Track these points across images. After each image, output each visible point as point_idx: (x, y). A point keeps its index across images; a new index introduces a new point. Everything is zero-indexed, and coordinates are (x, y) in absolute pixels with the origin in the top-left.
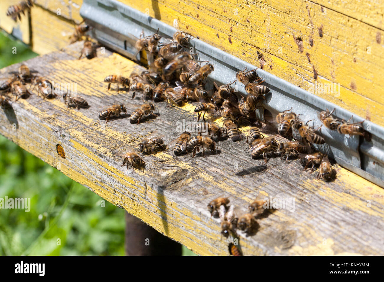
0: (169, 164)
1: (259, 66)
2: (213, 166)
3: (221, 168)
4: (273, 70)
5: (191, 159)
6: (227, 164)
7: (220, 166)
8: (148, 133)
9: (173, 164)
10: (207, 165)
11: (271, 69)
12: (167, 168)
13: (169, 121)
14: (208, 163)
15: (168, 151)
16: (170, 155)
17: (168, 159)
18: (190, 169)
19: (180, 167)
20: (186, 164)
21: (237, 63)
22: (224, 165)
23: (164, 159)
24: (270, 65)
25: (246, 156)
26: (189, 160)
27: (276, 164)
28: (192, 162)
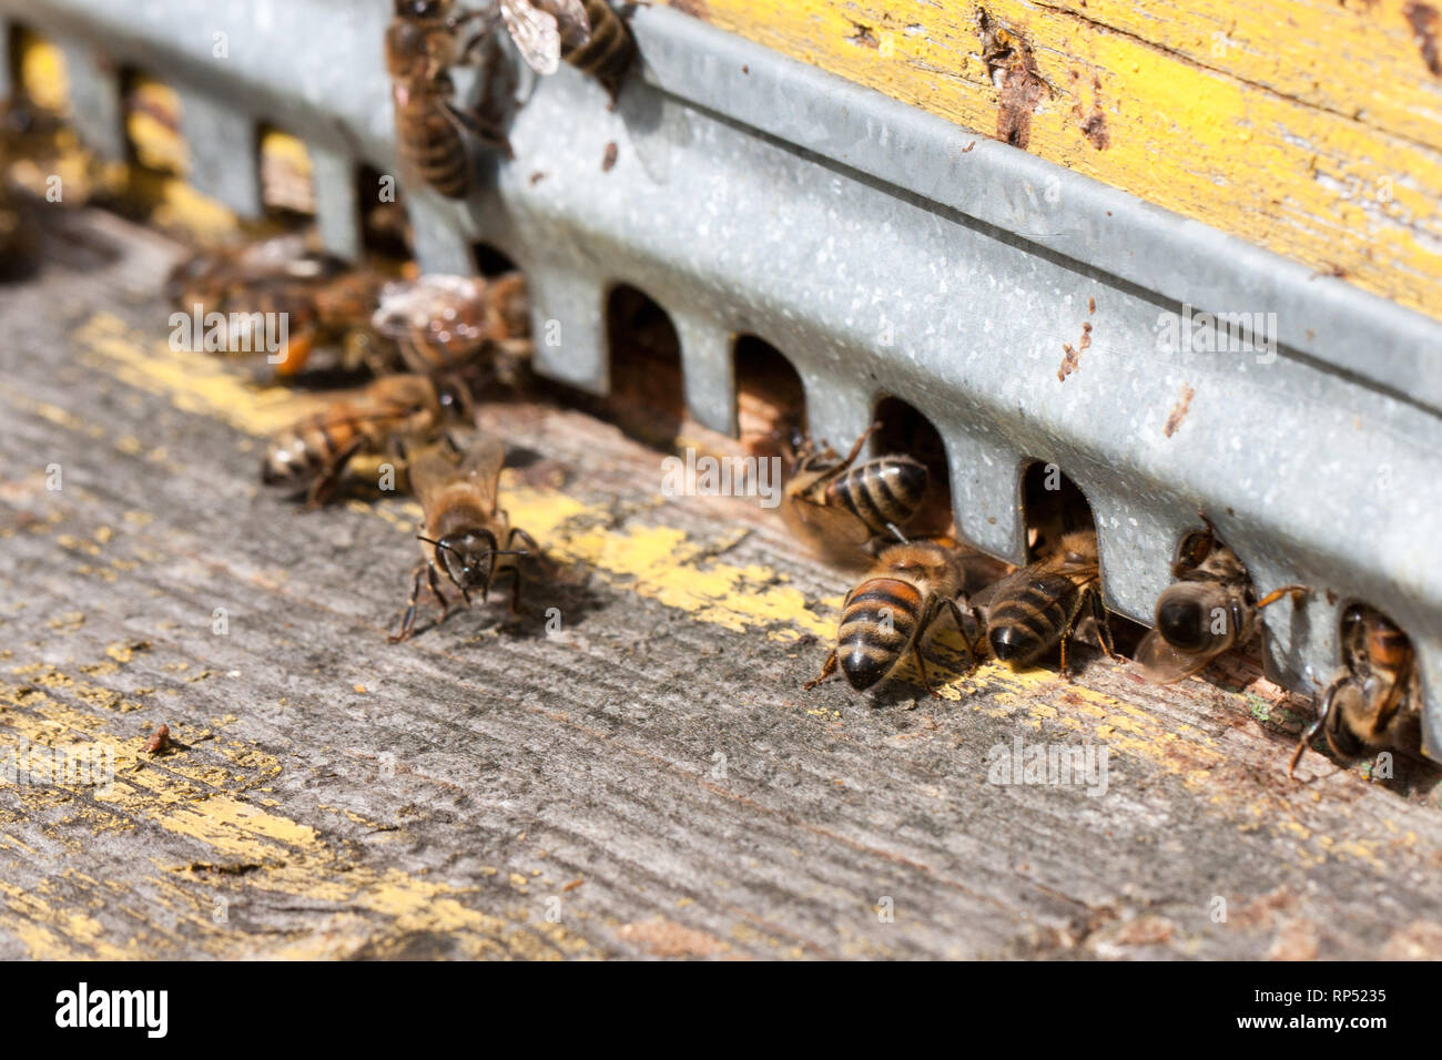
0: (293, 891)
1: (991, 122)
2: (650, 906)
3: (713, 922)
4: (1113, 152)
5: (471, 854)
6: (768, 888)
7: (712, 910)
8: (103, 658)
9: (330, 893)
10: (607, 901)
11: (1088, 145)
12: (282, 921)
13: (260, 558)
14: (608, 885)
15: (276, 792)
16: (297, 821)
17: (283, 854)
18: (468, 929)
19: (390, 919)
20: (430, 889)
21: (811, 107)
22: (742, 895)
23: (256, 852)
24: (1089, 112)
25: (905, 832)
26: (454, 859)
27: (1157, 895)
28: (476, 877)
